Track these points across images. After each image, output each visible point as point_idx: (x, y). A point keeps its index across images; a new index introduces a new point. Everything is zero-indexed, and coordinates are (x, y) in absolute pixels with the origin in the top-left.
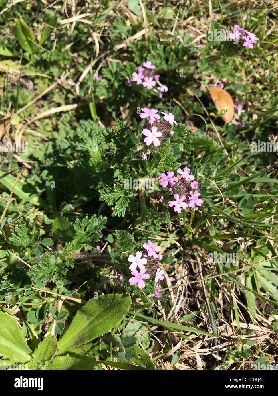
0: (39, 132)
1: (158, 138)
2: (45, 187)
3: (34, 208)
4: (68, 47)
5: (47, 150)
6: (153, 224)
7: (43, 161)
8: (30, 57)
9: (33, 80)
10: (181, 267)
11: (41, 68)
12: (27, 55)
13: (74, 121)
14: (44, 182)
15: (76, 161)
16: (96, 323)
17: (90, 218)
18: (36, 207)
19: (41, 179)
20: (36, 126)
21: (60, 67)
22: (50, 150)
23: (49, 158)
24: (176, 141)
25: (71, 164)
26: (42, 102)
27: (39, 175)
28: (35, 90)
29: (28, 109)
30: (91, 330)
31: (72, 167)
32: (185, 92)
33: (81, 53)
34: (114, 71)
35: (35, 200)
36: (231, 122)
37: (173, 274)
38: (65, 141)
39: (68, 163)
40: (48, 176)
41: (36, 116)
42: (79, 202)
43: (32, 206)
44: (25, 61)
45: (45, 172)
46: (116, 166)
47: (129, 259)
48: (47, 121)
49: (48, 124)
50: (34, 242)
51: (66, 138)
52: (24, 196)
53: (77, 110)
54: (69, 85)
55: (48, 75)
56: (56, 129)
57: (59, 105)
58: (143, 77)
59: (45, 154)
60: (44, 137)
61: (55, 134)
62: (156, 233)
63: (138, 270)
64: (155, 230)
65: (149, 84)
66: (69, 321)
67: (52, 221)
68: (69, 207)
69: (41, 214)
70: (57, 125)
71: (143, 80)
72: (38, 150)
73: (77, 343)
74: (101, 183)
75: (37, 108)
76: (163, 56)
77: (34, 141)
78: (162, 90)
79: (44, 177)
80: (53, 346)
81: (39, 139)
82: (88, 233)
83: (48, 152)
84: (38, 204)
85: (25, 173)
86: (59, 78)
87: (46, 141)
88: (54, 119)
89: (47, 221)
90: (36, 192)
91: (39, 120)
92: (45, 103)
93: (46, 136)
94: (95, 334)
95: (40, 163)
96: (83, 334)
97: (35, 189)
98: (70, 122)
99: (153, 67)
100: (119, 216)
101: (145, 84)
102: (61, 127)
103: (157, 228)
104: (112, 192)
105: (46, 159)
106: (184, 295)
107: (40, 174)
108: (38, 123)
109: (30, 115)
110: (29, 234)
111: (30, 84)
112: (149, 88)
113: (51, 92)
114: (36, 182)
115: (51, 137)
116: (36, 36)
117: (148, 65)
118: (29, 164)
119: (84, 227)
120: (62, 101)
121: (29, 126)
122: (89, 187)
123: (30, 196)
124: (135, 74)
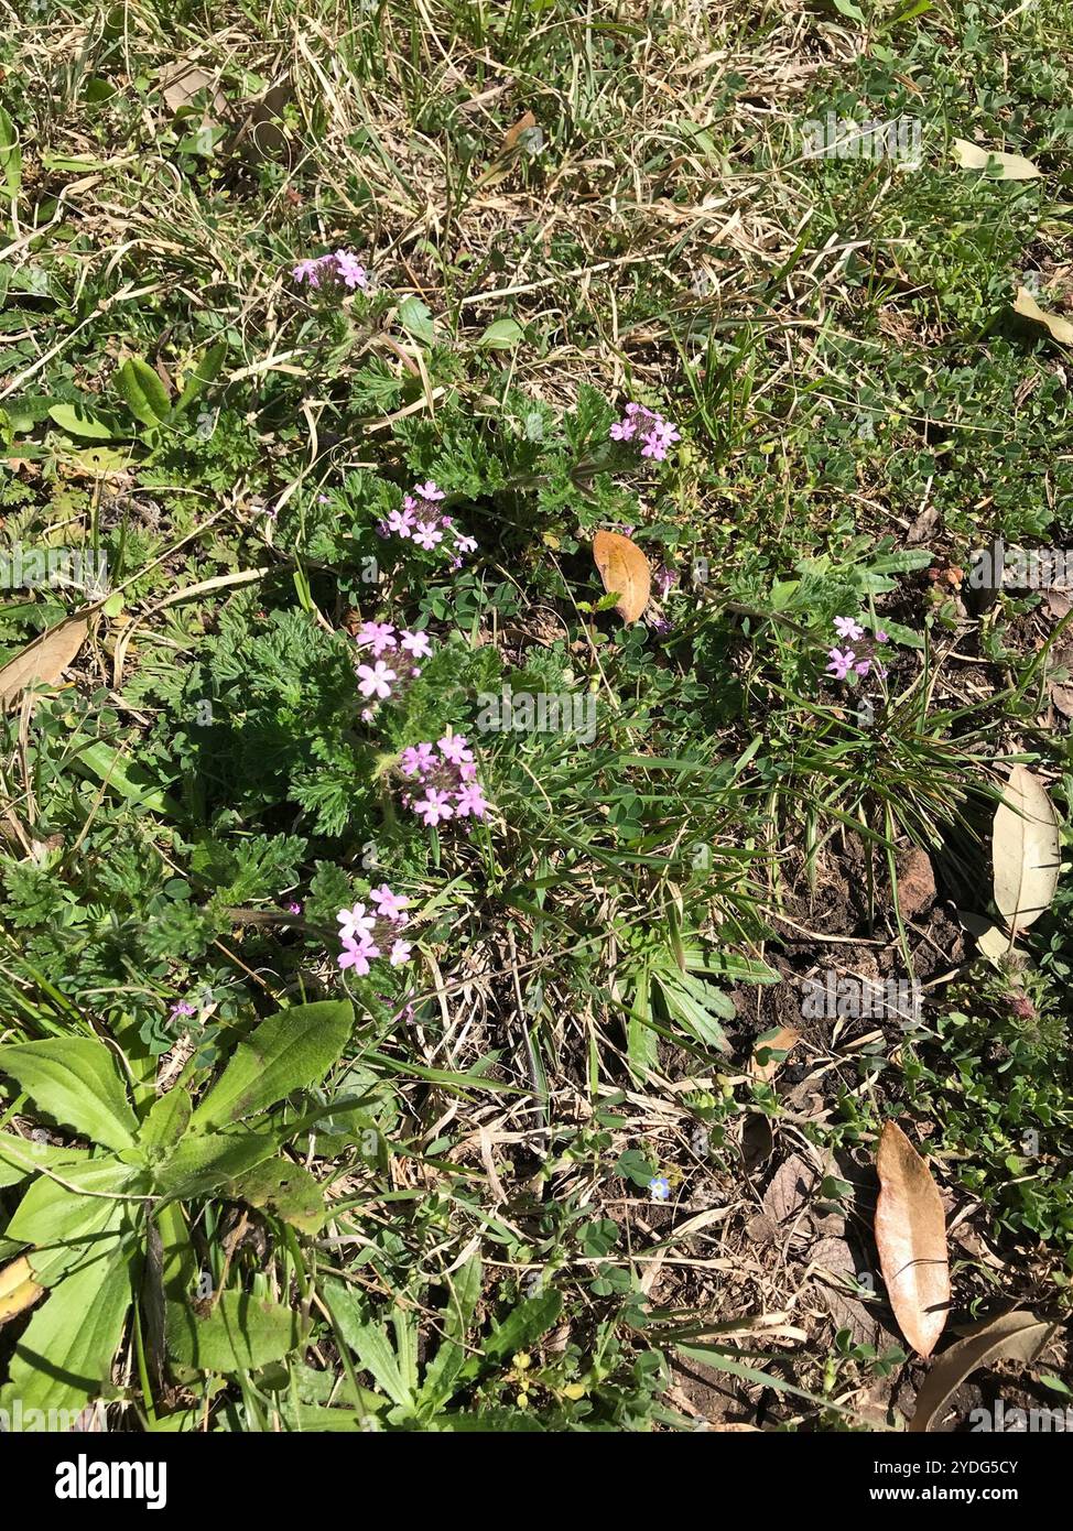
0: (173, 636)
1: (387, 682)
2: (180, 771)
3: (151, 820)
4: (251, 417)
5: (188, 681)
6: (409, 854)
7: (178, 711)
8: (155, 440)
9: (159, 500)
10: (476, 957)
11: (181, 470)
12: (147, 435)
13: (257, 611)
14: (177, 758)
15: (253, 712)
16: (280, 1070)
17: (269, 839)
18: (158, 816)
19: (172, 753)
20: (164, 621)
21: (229, 471)
22: (197, 683)
23: (192, 704)
24: (442, 684)
25: (239, 721)
26: (182, 558)
27: (166, 744)
28: (165, 527)
29: (147, 578)
30: (267, 1086)
31: (241, 725)
32: (538, 540)
33: (284, 434)
34: (355, 494)
35: (156, 800)
36: (642, 619)
37: (456, 970)
38: (234, 661)
39: (232, 716)
40: (185, 746)
41: (165, 594)
42: (255, 807)
43: (148, 815)
44: (141, 451)
45: (181, 737)
46: (317, 730)
47: (340, 918)
48: (192, 607)
49: (194, 616)
50: (150, 885)
51: (235, 655)
52: (133, 790)
53: (265, 582)
54: (250, 515)
55: (198, 488)
56: (212, 629)
57: (223, 570)
58: (412, 522)
59: (184, 691)
60: (183, 647)
61: (211, 643)
62: (418, 876)
63: (358, 939)
64: (417, 870)
65: (428, 537)
66: (220, 1068)
67: (193, 847)
68: (231, 816)
69: (169, 831)
70: (217, 618)
71: (413, 529)
72: (167, 681)
73: (235, 1114)
74: (299, 764)
75: (170, 574)
76: (471, 462)
77: (160, 660)
78: (463, 548)
79: (178, 749)
80: (182, 1113)
81: (172, 654)
82: (266, 869)
83: (190, 688)
84: (162, 810)
85: (135, 736)
86: (229, 495)
87: (189, 659)
88: (210, 604)
89: (182, 847)
90: (159, 782)
91: (173, 605)
92: (190, 563)
93: (190, 646)
94: (275, 1093)
95: (170, 713)
96: (250, 1096)
97: (157, 775)
98: (248, 613)
99: (441, 496)
100: (330, 834)
101: (417, 538)
102: (225, 624)
103: (420, 866)
104: (314, 783)
105: (183, 706)
106: (478, 1018)
107: (171, 738)
108: (168, 614)
109: (151, 591)
110: (139, 869)
111: (153, 512)
112: (426, 547)
113: (204, 537)
114: (160, 759)
115: (200, 650)
116: (174, 381)
117: (430, 491)
118: (146, 714)
119: (258, 857)
120: (231, 559)
121: (146, 620)
122: (272, 772)
123: (143, 790)
124: (394, 514)
